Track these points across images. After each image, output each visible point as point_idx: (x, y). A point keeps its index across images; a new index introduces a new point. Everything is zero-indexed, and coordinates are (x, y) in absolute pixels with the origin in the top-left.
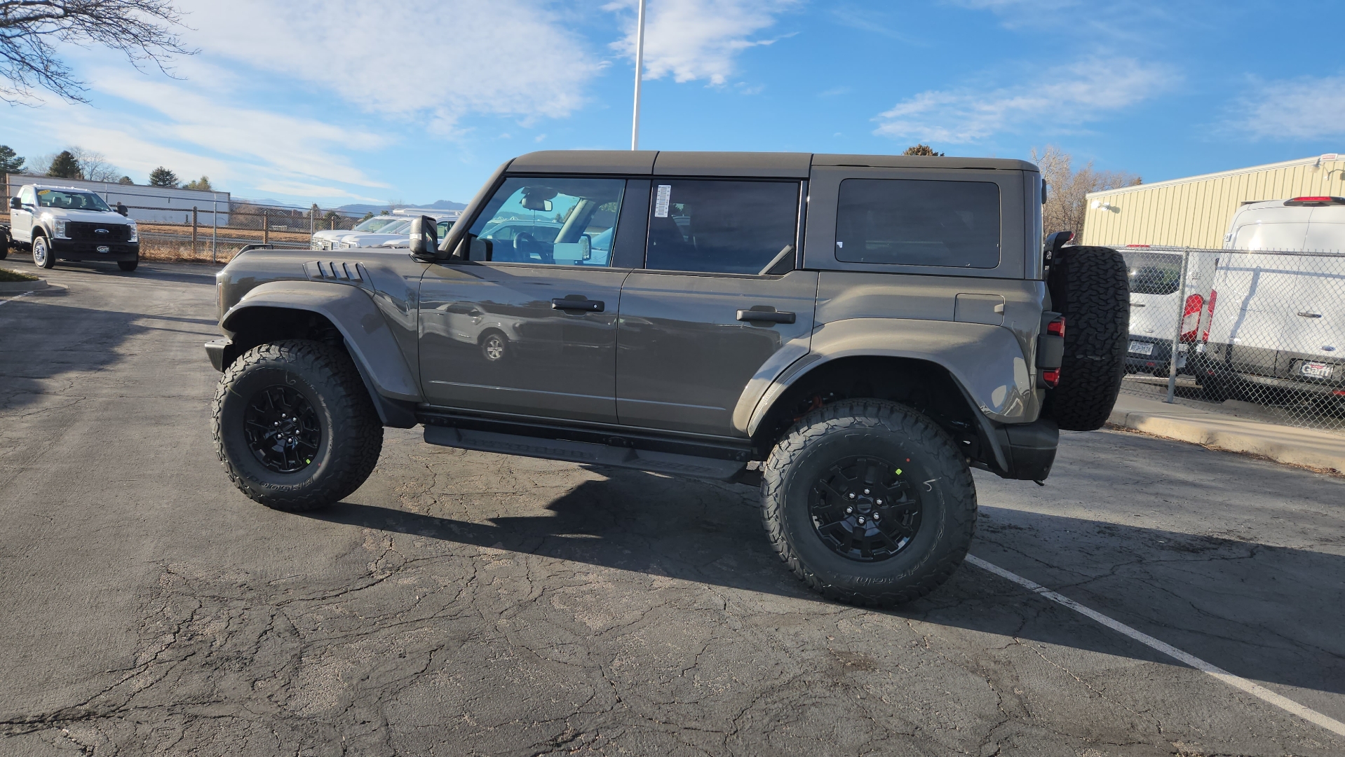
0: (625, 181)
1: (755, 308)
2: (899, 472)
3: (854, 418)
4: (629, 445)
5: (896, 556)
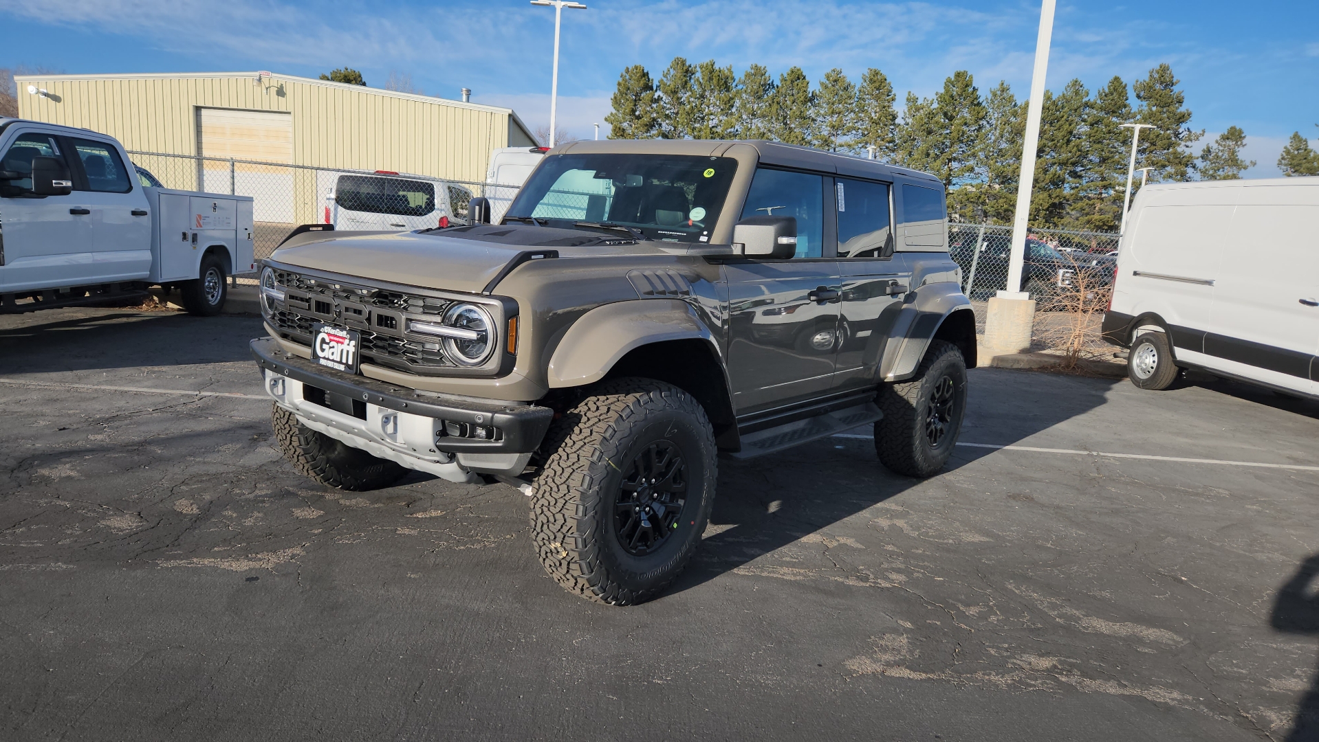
0: (823, 177)
1: (892, 284)
2: (951, 383)
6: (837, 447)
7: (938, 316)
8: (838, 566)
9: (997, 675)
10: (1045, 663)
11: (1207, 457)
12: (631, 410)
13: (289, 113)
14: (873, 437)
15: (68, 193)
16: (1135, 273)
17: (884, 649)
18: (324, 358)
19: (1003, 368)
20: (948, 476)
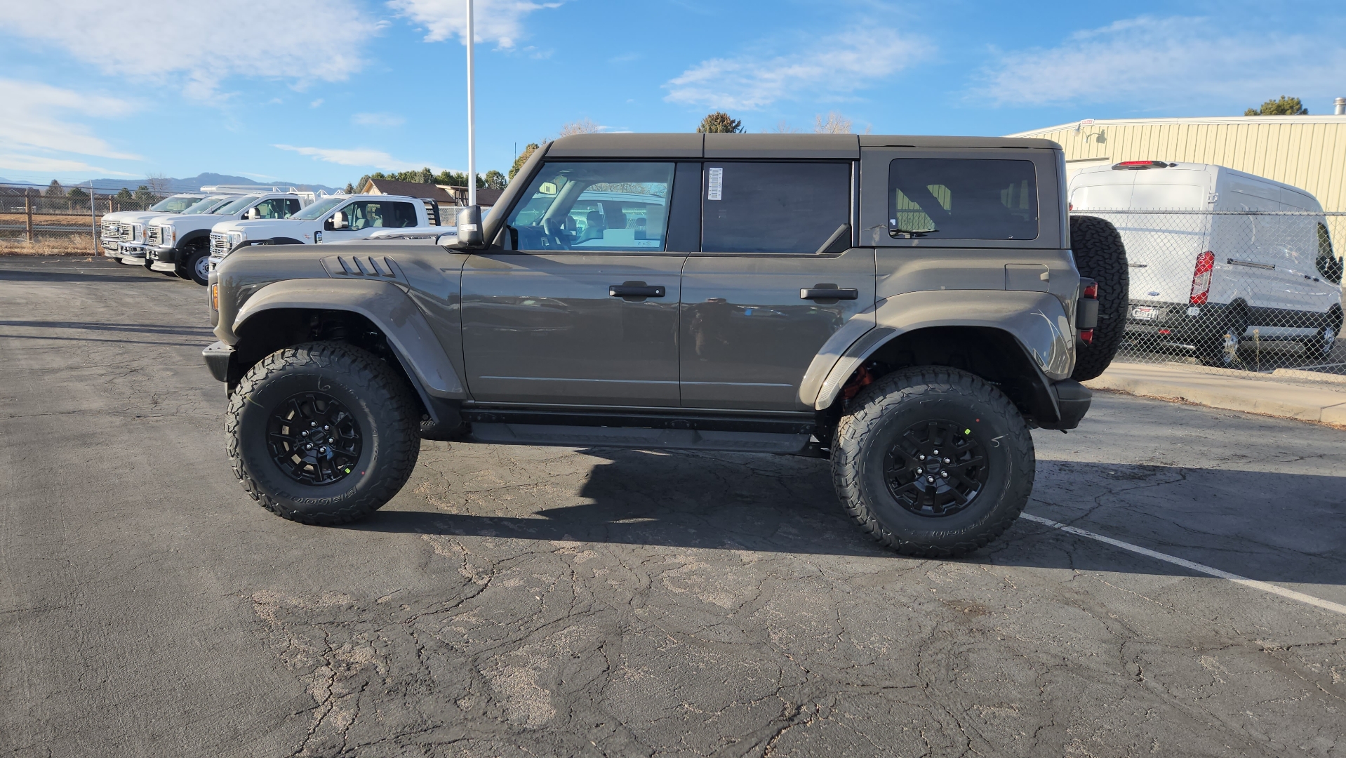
0: (674, 164)
1: (818, 286)
2: (968, 432)
3: (927, 385)
4: (692, 427)
5: (966, 509)
13: (1108, 159)
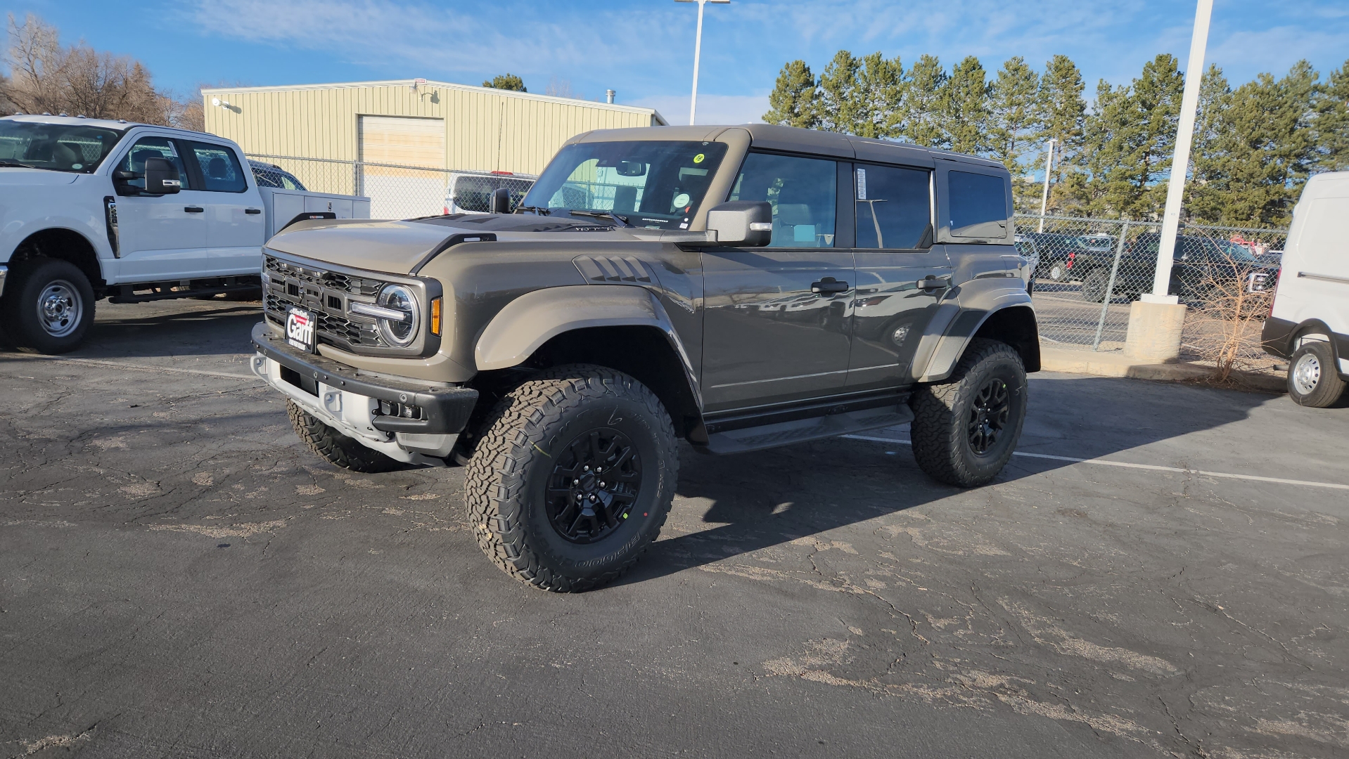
1: (927, 278)
4: (846, 411)
5: (998, 444)
6: (889, 453)
7: (983, 313)
8: (816, 569)
9: (928, 688)
10: (994, 681)
11: (1334, 481)
12: (563, 396)
13: (442, 119)
14: (910, 442)
15: (177, 192)
16: (1300, 275)
17: (815, 653)
18: (293, 338)
19: (1140, 379)
20: (999, 488)
